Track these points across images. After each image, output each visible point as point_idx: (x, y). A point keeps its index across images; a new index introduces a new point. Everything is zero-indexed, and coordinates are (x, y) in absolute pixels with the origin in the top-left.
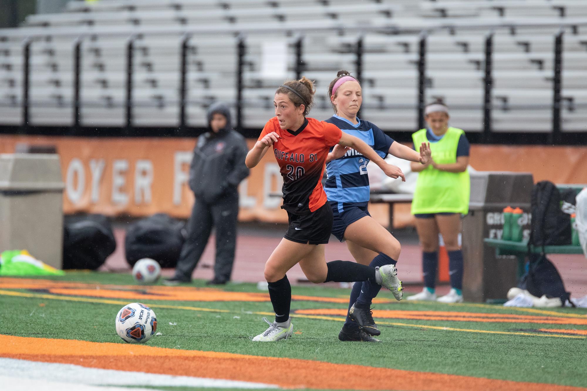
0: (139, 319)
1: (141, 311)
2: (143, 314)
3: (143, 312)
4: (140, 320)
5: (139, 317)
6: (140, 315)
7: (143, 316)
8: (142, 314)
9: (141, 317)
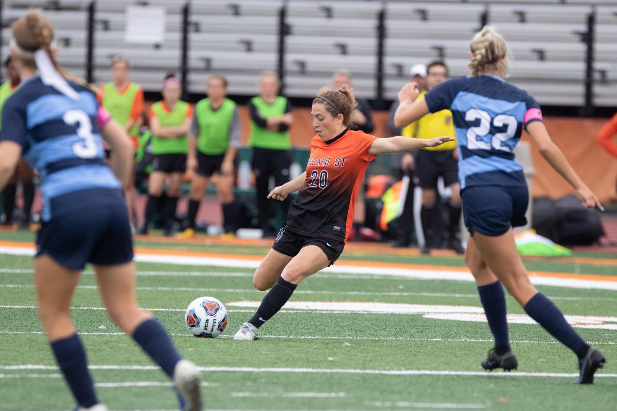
0: (204, 329)
1: (206, 321)
2: (208, 325)
3: (208, 321)
4: (206, 330)
5: (204, 328)
6: (205, 326)
7: (208, 326)
8: (206, 324)
9: (206, 328)
